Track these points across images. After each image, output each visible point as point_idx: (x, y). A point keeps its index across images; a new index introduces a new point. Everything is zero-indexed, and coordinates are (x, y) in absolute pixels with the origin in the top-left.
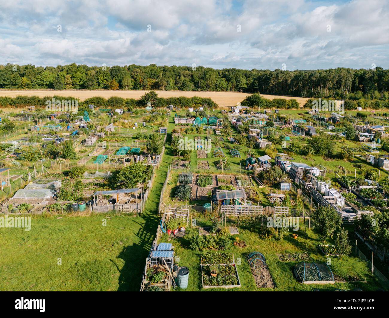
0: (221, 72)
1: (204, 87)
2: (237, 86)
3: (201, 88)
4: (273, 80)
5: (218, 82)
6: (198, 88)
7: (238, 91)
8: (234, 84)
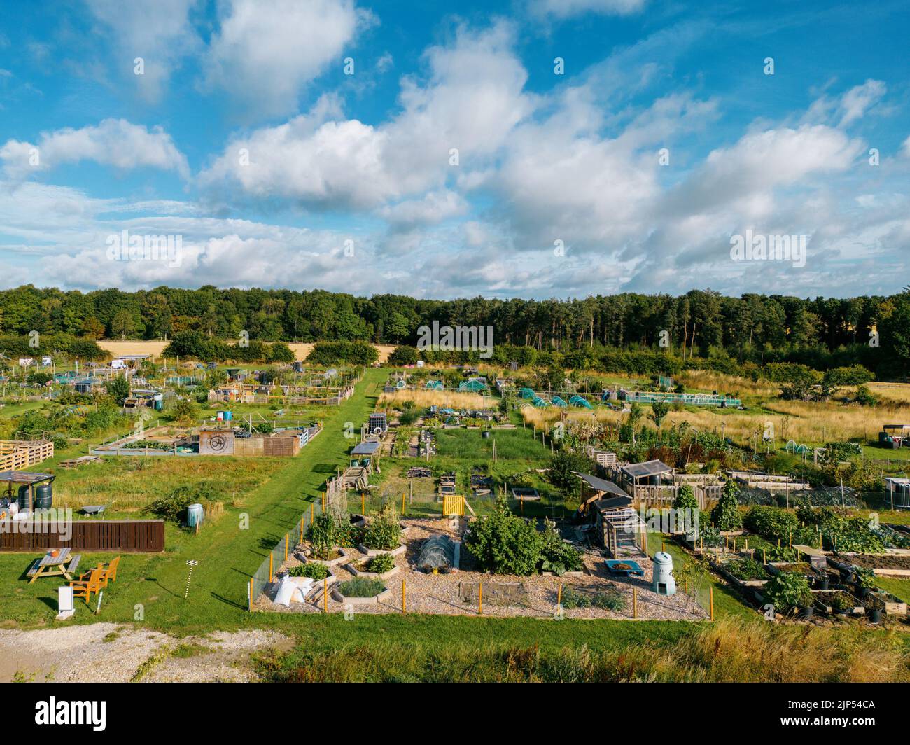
0: (360, 303)
1: (306, 334)
2: (385, 330)
3: (300, 337)
4: (456, 318)
5: (339, 324)
6: (294, 336)
7: (388, 343)
8: (380, 328)
